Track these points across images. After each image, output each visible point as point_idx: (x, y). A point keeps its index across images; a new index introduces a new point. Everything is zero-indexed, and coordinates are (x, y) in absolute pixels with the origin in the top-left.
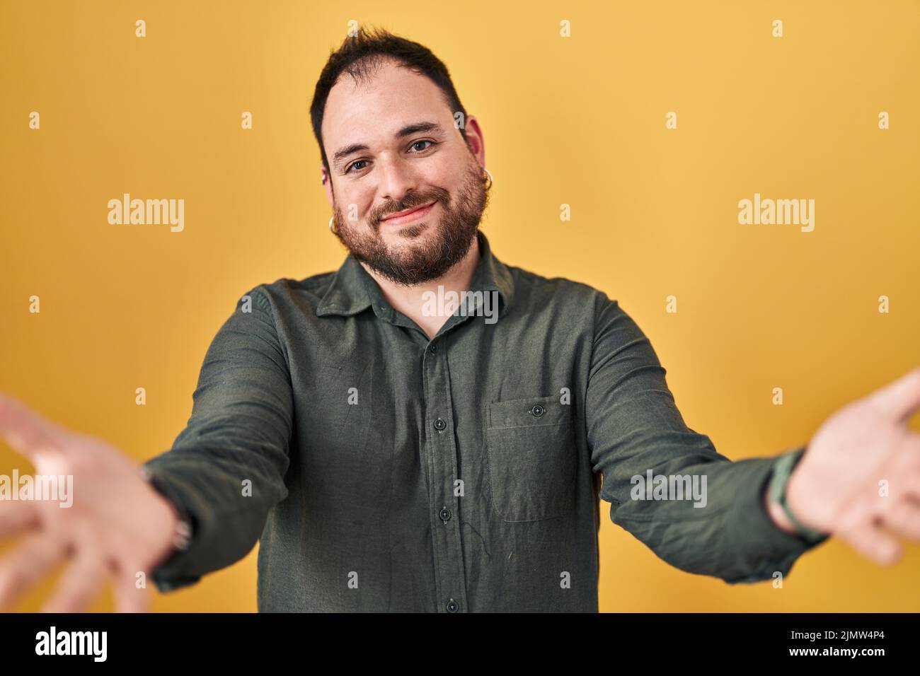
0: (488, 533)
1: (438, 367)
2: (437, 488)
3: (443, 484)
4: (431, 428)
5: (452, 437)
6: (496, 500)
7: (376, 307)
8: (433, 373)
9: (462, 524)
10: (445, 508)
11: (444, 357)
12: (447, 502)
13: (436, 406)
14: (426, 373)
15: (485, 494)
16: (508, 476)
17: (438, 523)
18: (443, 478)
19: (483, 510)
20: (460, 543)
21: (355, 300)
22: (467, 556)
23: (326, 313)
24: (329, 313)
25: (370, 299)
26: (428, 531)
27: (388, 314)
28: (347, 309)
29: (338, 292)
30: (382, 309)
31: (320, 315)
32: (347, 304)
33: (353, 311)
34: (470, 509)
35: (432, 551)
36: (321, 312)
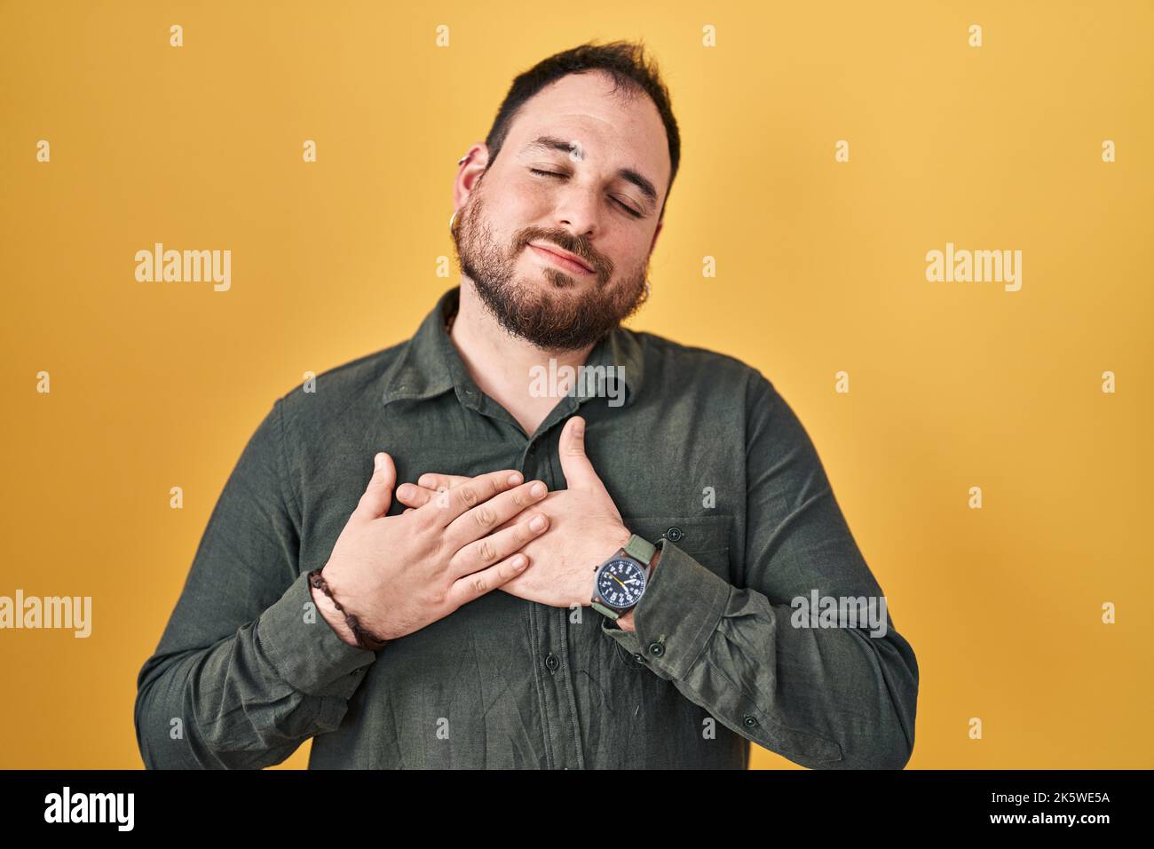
0: (609, 684)
1: (539, 472)
2: (540, 631)
3: (548, 624)
7: (459, 389)
9: (573, 673)
10: (550, 654)
12: (553, 646)
17: (544, 675)
18: (548, 617)
19: (603, 654)
20: (573, 697)
21: (432, 379)
22: (583, 713)
23: (394, 399)
24: (398, 399)
25: (452, 379)
26: (531, 685)
27: (475, 400)
28: (422, 392)
29: (410, 370)
30: (468, 392)
31: (386, 402)
32: (421, 385)
33: (429, 393)
34: (588, 653)
35: (537, 711)
36: (388, 399)
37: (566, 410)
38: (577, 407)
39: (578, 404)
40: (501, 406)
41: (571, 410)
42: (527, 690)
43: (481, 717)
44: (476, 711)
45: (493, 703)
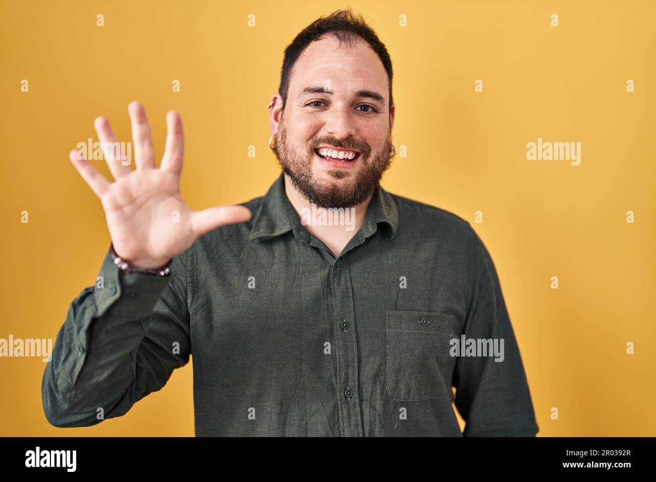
0: (382, 409)
1: (343, 279)
2: (343, 374)
3: (348, 370)
4: (339, 327)
5: (354, 335)
6: (389, 384)
7: (295, 231)
8: (339, 285)
9: (361, 401)
10: (348, 388)
11: (347, 271)
12: (350, 384)
13: (342, 310)
14: (334, 284)
15: (381, 379)
16: (400, 367)
17: (344, 400)
18: (348, 366)
19: (378, 391)
20: (360, 415)
21: (278, 223)
22: (365, 424)
23: (257, 237)
24: (259, 236)
25: (291, 224)
26: (336, 406)
27: (304, 237)
28: (273, 231)
29: (265, 218)
30: (300, 233)
31: (252, 239)
32: (272, 227)
33: (277, 233)
34: (369, 390)
35: (338, 421)
36: (253, 237)
37: (357, 242)
38: (364, 241)
39: (364, 239)
40: (320, 240)
41: (360, 242)
42: (333, 409)
43: (305, 422)
44: (302, 419)
45: (313, 415)
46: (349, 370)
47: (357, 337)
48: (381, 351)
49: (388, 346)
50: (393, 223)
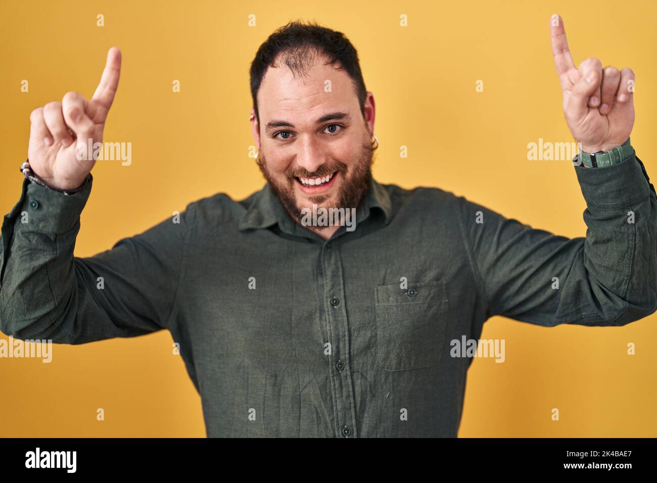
0: (373, 379)
1: (333, 259)
2: (334, 347)
4: (329, 304)
5: (344, 311)
6: (380, 355)
8: (329, 264)
9: (352, 373)
10: (339, 361)
12: (341, 357)
13: (332, 288)
14: (324, 265)
15: (372, 351)
16: (390, 339)
17: (335, 372)
18: (339, 340)
19: (370, 362)
20: (351, 386)
21: (266, 216)
22: (356, 395)
23: (245, 228)
24: (247, 228)
25: (277, 217)
26: (327, 378)
28: (260, 224)
29: (255, 211)
30: (286, 224)
32: (260, 220)
33: (264, 225)
34: (361, 361)
35: (331, 393)
36: (242, 228)
42: (325, 381)
43: (299, 393)
44: (295, 391)
45: (305, 387)
46: (340, 343)
47: (347, 312)
48: (371, 324)
49: (377, 319)
50: (386, 208)
